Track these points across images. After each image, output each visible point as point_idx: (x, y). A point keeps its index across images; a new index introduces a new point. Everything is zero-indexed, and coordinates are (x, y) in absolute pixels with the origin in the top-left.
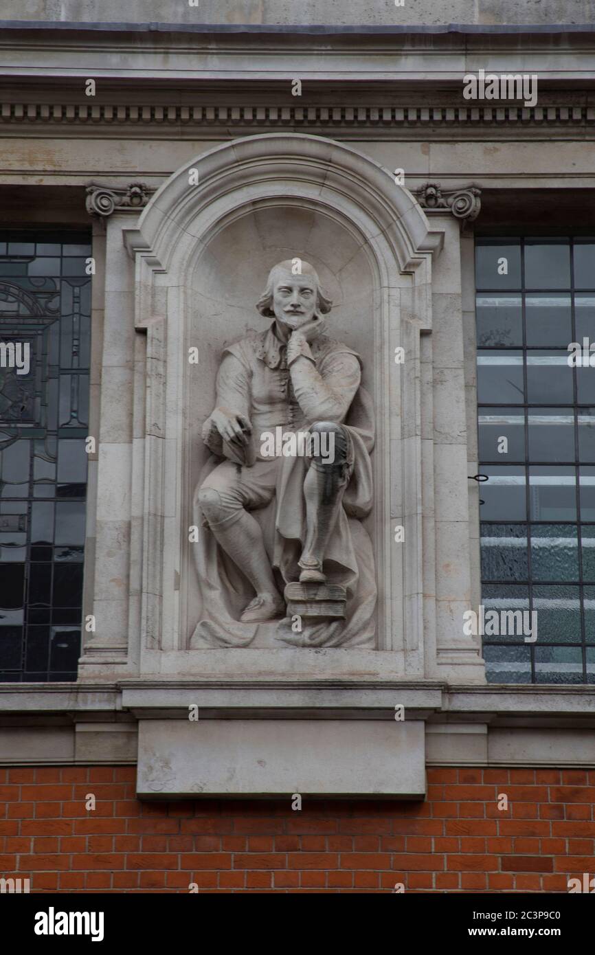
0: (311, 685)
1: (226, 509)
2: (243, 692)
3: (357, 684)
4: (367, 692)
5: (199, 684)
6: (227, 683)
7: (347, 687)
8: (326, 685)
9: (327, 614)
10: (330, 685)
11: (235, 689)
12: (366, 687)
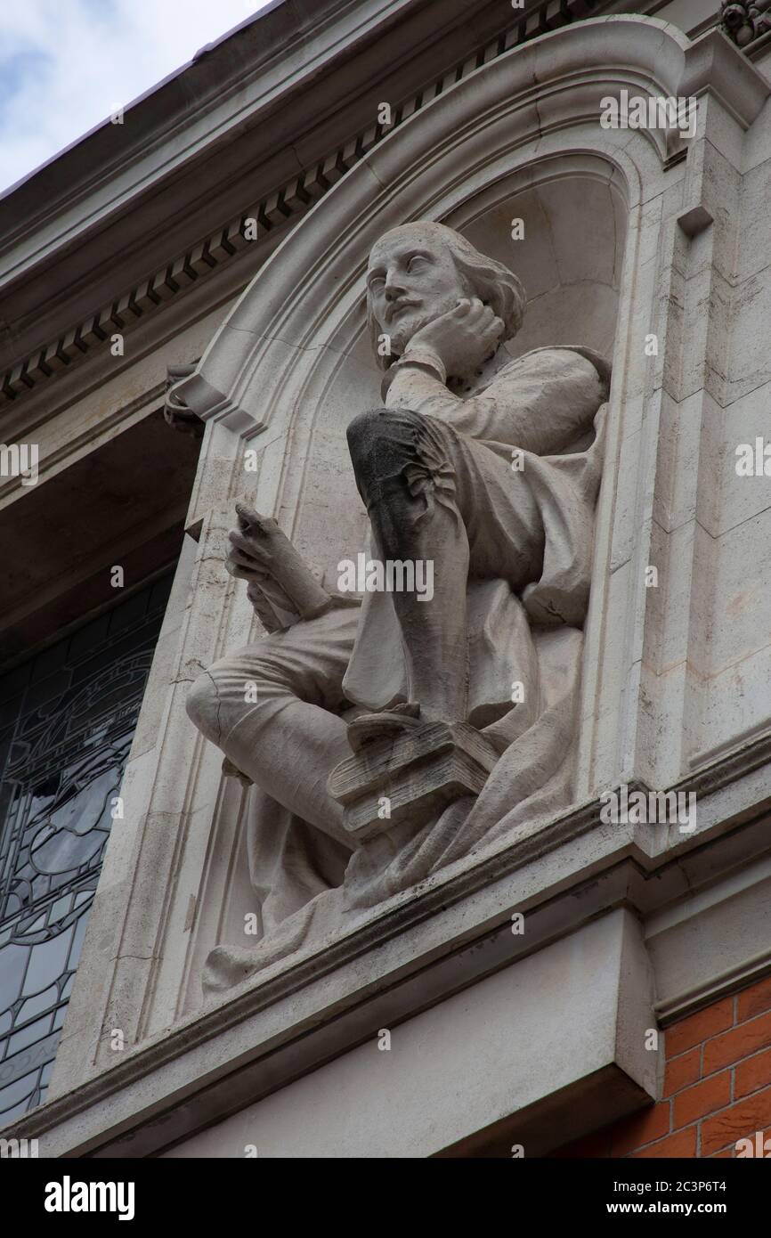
0: (360, 943)
1: (230, 699)
2: (229, 1035)
3: (451, 889)
4: (476, 898)
5: (141, 1061)
6: (191, 1029)
7: (434, 909)
8: (389, 927)
9: (420, 794)
10: (397, 923)
11: (214, 1036)
12: (474, 887)
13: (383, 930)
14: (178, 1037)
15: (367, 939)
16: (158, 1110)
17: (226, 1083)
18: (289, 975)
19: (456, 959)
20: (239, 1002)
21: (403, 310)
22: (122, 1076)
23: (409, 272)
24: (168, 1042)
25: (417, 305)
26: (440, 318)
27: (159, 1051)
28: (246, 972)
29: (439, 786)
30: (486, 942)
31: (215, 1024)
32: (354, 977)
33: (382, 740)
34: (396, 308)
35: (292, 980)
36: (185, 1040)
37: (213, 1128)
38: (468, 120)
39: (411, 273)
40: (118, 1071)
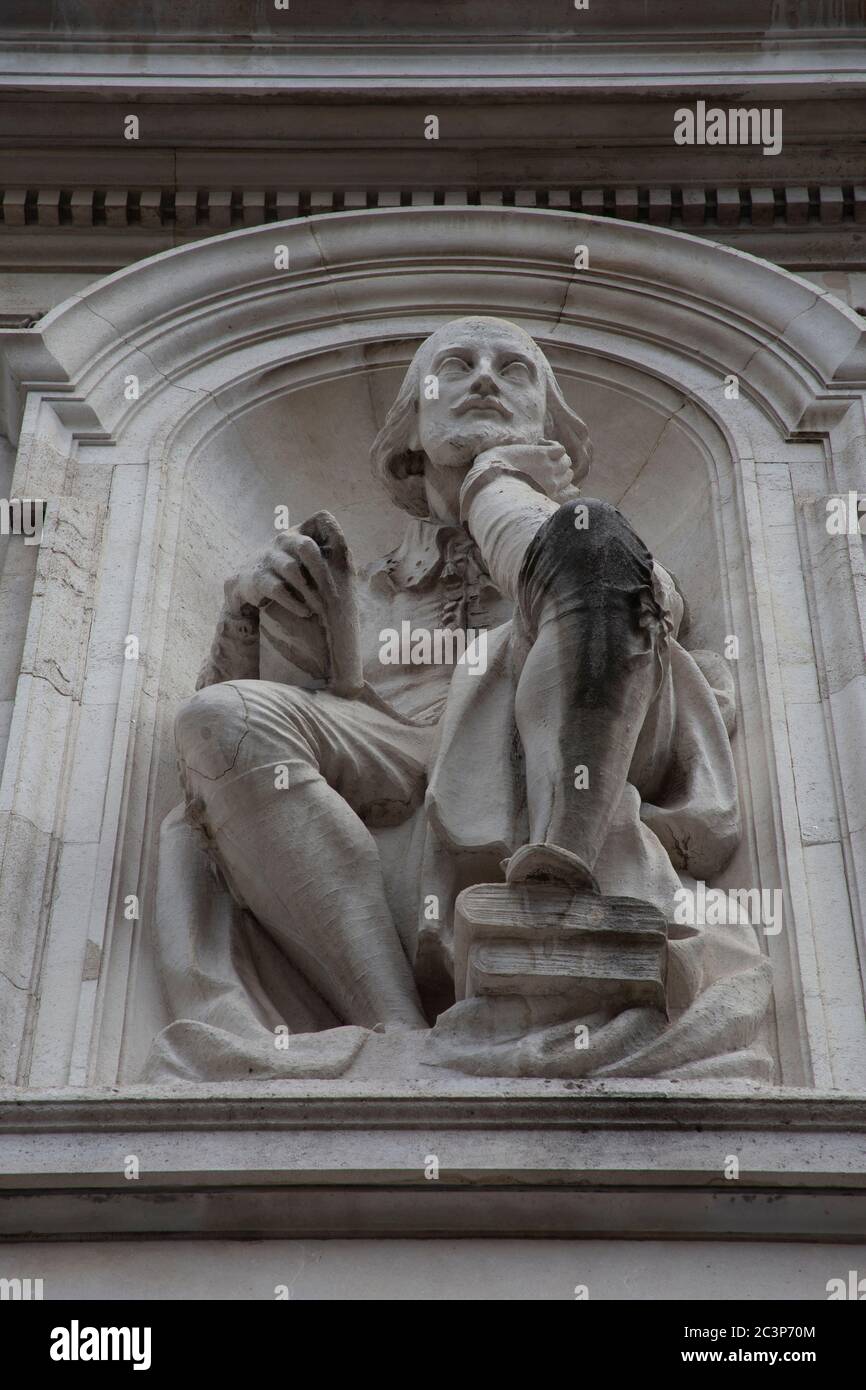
2: (306, 1138)
3: (722, 1110)
4: (760, 1137)
5: (149, 1110)
6: (247, 1105)
7: (687, 1123)
8: (607, 1114)
9: (600, 974)
10: (622, 1115)
11: (278, 1128)
12: (755, 1123)
13: (596, 1114)
14: (223, 1105)
15: (567, 1113)
16: (165, 1182)
17: (284, 1195)
18: (430, 1104)
19: (707, 1198)
20: (337, 1104)
21: (487, 411)
22: (110, 1116)
23: (503, 374)
24: (200, 1105)
25: (506, 417)
26: (525, 446)
27: (184, 1109)
28: (251, 1070)
29: (634, 978)
30: (761, 1198)
31: (285, 1113)
32: (540, 1152)
33: (556, 885)
34: (481, 405)
35: (431, 1113)
36: (231, 1115)
37: (237, 1243)
38: (464, 252)
39: (506, 377)
40: (108, 1107)
